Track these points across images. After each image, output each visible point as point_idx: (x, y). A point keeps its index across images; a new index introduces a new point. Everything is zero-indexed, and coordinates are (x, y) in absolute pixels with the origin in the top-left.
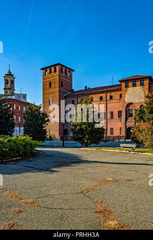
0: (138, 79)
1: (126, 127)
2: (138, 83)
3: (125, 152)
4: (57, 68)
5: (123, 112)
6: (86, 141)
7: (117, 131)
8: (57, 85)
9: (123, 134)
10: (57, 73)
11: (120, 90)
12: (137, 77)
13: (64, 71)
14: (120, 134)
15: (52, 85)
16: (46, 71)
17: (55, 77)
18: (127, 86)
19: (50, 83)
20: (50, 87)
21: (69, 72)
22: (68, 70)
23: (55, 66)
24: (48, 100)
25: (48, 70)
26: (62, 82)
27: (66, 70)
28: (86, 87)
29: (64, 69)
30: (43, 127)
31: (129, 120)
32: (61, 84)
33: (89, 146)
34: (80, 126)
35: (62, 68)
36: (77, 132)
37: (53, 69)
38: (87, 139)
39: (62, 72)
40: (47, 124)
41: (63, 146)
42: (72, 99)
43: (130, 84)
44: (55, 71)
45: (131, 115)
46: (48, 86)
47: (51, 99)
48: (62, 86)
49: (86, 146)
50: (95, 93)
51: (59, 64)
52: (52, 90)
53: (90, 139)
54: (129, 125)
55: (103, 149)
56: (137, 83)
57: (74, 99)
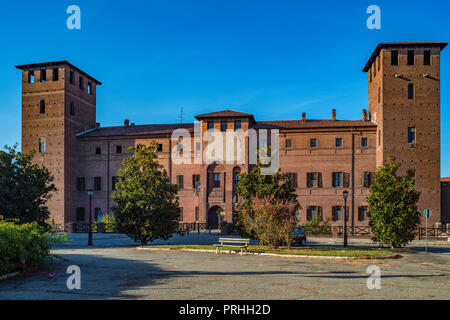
0: (231, 117)
1: (208, 205)
2: (231, 125)
3: (228, 252)
4: (62, 71)
5: (201, 178)
6: (145, 233)
7: (191, 214)
8: (61, 109)
9: (202, 219)
10: (62, 82)
12: (229, 115)
13: (77, 80)
14: (197, 219)
15: (48, 108)
16: (32, 73)
17: (56, 91)
19: (43, 102)
20: (43, 111)
21: (89, 84)
22: (85, 80)
23: (55, 65)
24: (37, 142)
25: (38, 73)
26: (72, 105)
27: (81, 79)
28: (127, 122)
29: (77, 76)
30: (40, 202)
31: (212, 194)
32: (71, 109)
33: (149, 242)
34: (133, 201)
35: (71, 73)
36: (125, 214)
37: (49, 73)
38: (147, 229)
39: (72, 81)
40: (50, 196)
41: (90, 244)
42: (96, 144)
43: (217, 125)
44: (56, 78)
45: (217, 184)
46: (37, 109)
47: (43, 140)
48: (72, 113)
49: (144, 243)
51: (64, 63)
52: (46, 119)
53: (152, 229)
54: (212, 202)
55: (185, 248)
56: (229, 124)
57: (101, 144)
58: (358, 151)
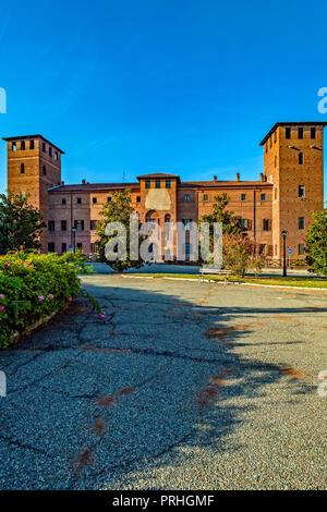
0: (163, 178)
2: (163, 184)
4: (37, 142)
8: (36, 170)
10: (37, 150)
11: (138, 190)
12: (161, 176)
13: (47, 150)
15: (27, 169)
16: (14, 144)
17: (32, 156)
18: (148, 187)
19: (23, 165)
20: (23, 172)
21: (56, 153)
22: (53, 150)
23: (31, 138)
24: (19, 194)
25: (19, 144)
26: (44, 167)
27: (50, 149)
28: (84, 181)
29: (47, 146)
32: (43, 171)
35: (44, 144)
37: (27, 143)
39: (44, 150)
42: (62, 196)
43: (153, 184)
44: (32, 147)
46: (18, 169)
47: (23, 193)
48: (45, 174)
50: (100, 192)
51: (39, 136)
52: (26, 177)
56: (161, 183)
57: (66, 197)
58: (258, 204)
